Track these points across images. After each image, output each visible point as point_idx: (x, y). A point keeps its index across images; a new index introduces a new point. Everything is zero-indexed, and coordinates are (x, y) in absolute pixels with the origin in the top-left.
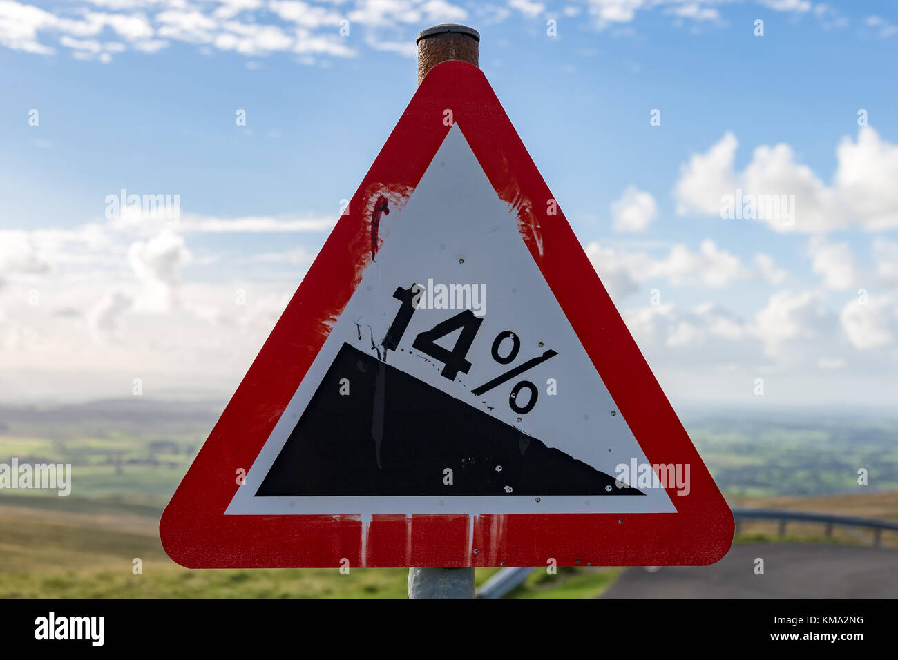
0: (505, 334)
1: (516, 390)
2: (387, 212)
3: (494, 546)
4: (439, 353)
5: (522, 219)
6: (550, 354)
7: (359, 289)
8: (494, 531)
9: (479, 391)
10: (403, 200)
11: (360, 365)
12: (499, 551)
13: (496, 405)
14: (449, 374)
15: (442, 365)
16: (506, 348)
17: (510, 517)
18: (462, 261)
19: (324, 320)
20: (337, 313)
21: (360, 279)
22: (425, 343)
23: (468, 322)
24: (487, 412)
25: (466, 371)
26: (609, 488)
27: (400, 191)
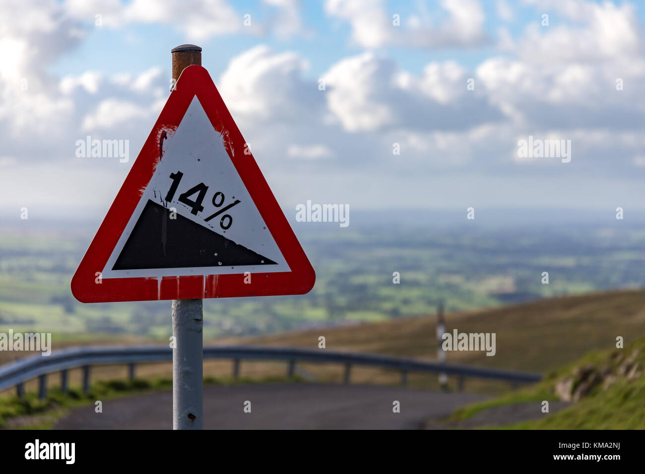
0: (218, 193)
1: (223, 219)
2: (166, 138)
3: (214, 289)
4: (189, 203)
5: (225, 140)
7: (155, 174)
8: (214, 282)
9: (207, 220)
10: (173, 132)
11: (156, 209)
12: (217, 291)
13: (214, 226)
14: (194, 212)
15: (191, 208)
16: (218, 200)
17: (221, 276)
18: (199, 160)
19: (140, 189)
20: (145, 186)
21: (155, 170)
22: (184, 198)
23: (202, 189)
24: (211, 229)
25: (201, 211)
26: (262, 262)
27: (172, 128)
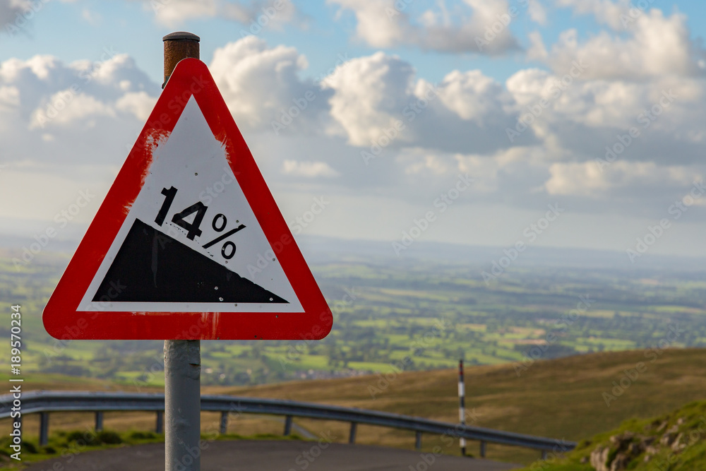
0: (219, 216)
1: (225, 246)
2: (157, 146)
3: (214, 329)
4: (186, 225)
5: (227, 151)
6: (242, 227)
7: (143, 188)
8: (214, 322)
9: (206, 246)
10: (165, 138)
11: (145, 231)
12: (217, 332)
13: (214, 253)
14: (191, 237)
15: (187, 232)
16: (219, 223)
17: (222, 314)
18: (196, 174)
19: (125, 205)
20: (132, 202)
21: (144, 183)
22: (177, 219)
23: (201, 208)
24: (210, 257)
25: (199, 235)
26: (271, 299)
27: (164, 134)
